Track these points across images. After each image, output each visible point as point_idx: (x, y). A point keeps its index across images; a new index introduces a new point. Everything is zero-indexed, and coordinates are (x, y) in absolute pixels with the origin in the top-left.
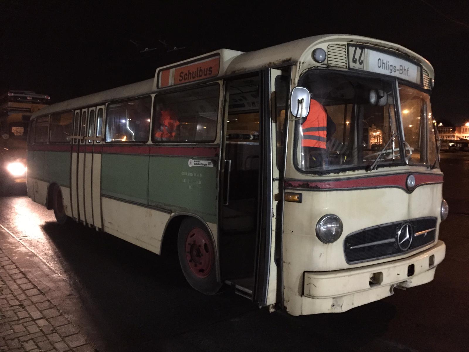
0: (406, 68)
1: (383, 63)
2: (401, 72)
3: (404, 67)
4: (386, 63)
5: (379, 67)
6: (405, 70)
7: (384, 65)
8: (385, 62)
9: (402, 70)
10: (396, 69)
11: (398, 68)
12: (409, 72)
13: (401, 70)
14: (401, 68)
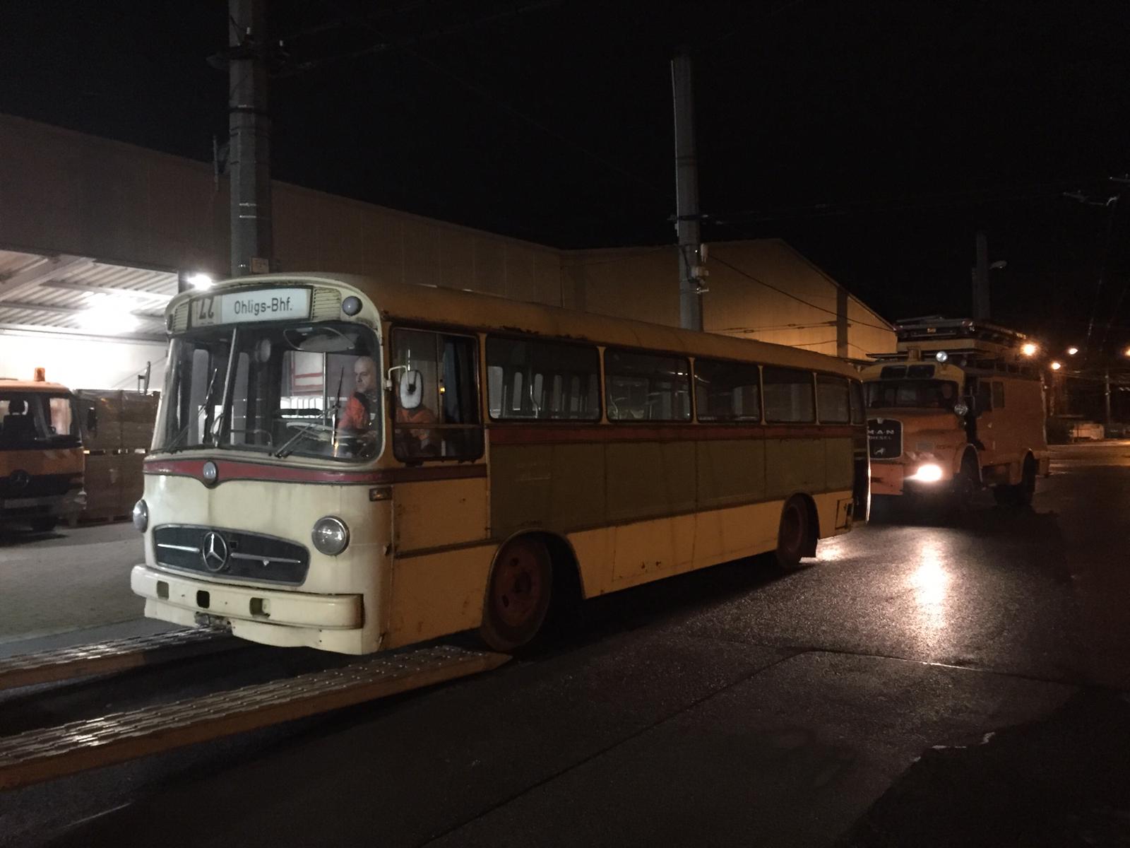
0: (285, 300)
1: (243, 305)
2: (275, 307)
3: (281, 299)
4: (247, 305)
5: (237, 313)
6: (282, 302)
7: (244, 307)
8: (246, 303)
9: (276, 305)
10: (266, 306)
11: (269, 303)
12: (290, 304)
13: (273, 305)
14: (275, 302)
